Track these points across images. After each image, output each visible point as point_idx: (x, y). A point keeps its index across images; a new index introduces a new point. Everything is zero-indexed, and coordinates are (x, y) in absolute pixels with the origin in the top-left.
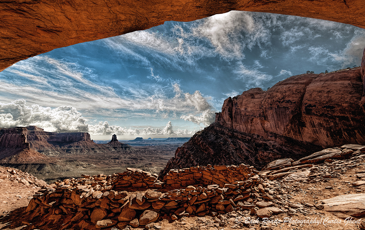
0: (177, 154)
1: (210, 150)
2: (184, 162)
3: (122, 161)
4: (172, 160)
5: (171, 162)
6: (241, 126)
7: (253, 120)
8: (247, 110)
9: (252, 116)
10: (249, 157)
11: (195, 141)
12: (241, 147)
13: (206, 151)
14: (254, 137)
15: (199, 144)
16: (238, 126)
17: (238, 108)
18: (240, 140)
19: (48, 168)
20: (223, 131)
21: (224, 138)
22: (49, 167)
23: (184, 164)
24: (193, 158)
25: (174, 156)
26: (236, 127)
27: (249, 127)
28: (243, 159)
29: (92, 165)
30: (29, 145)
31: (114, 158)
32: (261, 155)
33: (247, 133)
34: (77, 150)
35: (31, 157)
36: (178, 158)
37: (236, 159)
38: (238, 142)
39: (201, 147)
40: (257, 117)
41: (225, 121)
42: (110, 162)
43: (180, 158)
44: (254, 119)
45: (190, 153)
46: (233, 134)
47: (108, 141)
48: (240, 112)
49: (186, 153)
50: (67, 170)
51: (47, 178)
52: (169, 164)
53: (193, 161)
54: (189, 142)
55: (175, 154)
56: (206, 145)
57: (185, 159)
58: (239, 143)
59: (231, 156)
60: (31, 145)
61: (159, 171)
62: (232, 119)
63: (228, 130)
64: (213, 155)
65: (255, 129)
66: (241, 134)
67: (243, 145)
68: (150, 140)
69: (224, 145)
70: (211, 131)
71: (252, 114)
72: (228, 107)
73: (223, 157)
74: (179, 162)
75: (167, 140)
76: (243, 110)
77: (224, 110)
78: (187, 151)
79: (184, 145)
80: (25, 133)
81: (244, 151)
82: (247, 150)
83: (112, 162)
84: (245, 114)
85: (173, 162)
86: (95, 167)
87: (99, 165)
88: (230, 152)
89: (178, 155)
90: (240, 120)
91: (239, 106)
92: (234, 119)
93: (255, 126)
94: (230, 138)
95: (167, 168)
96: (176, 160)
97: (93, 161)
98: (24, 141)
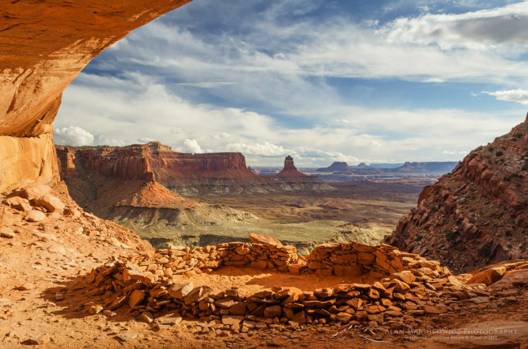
0: (422, 202)
1: (510, 194)
2: (439, 220)
3: (306, 210)
4: (410, 215)
5: (409, 220)
11: (467, 172)
13: (496, 196)
19: (183, 216)
22: (185, 215)
23: (438, 225)
24: (462, 213)
25: (415, 206)
29: (252, 215)
30: (154, 176)
31: (290, 205)
34: (225, 186)
35: (159, 197)
36: (424, 211)
39: (485, 186)
42: (284, 213)
43: (429, 210)
45: (455, 200)
47: (277, 169)
50: (212, 223)
51: (184, 233)
52: (404, 223)
53: (463, 219)
54: (452, 174)
55: (419, 202)
57: (443, 213)
60: (156, 175)
61: (383, 237)
68: (362, 167)
74: (427, 219)
75: (402, 167)
78: (446, 197)
79: (440, 180)
80: (147, 154)
83: (287, 212)
85: (414, 218)
86: (258, 221)
87: (264, 217)
89: (426, 205)
96: (421, 214)
97: (254, 208)
98: (147, 169)
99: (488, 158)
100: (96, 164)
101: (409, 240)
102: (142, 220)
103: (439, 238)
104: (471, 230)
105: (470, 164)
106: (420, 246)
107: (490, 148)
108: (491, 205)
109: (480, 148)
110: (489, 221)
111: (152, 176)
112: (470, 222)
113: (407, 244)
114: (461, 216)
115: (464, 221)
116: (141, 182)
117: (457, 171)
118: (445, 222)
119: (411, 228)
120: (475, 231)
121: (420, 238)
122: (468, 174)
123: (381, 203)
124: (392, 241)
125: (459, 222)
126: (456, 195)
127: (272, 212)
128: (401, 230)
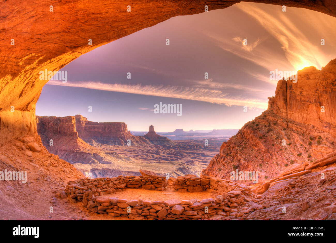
0: (222, 151)
1: (261, 146)
2: (230, 160)
3: (161, 156)
4: (216, 158)
5: (215, 160)
6: (297, 115)
7: (308, 107)
8: (302, 94)
9: (307, 101)
10: (303, 152)
11: (243, 135)
12: (296, 141)
13: (256, 146)
14: (310, 129)
15: (249, 139)
16: (293, 115)
17: (293, 92)
18: (295, 132)
20: (277, 121)
21: (278, 130)
23: (229, 163)
25: (218, 153)
26: (290, 116)
27: (305, 115)
28: (296, 156)
29: (131, 159)
31: (152, 153)
32: (314, 150)
33: (302, 123)
35: (80, 146)
36: (223, 156)
37: (288, 156)
38: (292, 134)
39: (251, 142)
40: (313, 103)
41: (279, 108)
42: (148, 157)
43: (225, 155)
44: (310, 105)
45: (237, 149)
46: (288, 125)
47: (145, 133)
48: (295, 97)
49: (232, 150)
52: (213, 162)
53: (241, 159)
54: (236, 136)
55: (220, 151)
56: (256, 139)
57: (232, 156)
58: (294, 136)
59: (283, 152)
61: (202, 171)
62: (287, 106)
63: (282, 120)
64: (265, 152)
65: (311, 119)
66: (296, 125)
67: (297, 139)
68: (192, 132)
69: (277, 138)
70: (263, 122)
71: (307, 99)
72: (282, 90)
73: (275, 154)
74: (224, 160)
75: (212, 132)
76: (298, 94)
77: (277, 93)
78: (233, 148)
79: (231, 139)
80: (74, 122)
81: (298, 146)
82: (302, 145)
83: (150, 157)
84: (301, 99)
85: (218, 160)
86: (134, 162)
87: (137, 160)
88: (283, 147)
89: (224, 152)
90: (296, 106)
91: (294, 88)
92: (289, 106)
93: (311, 114)
94: (285, 129)
95: (210, 167)
96: (221, 157)
97: (132, 154)
98: (74, 130)
99: (252, 127)
100: (49, 126)
101: (215, 171)
102: (71, 159)
103: (230, 169)
104: (244, 164)
105: (244, 130)
106: (220, 174)
107: (253, 122)
108: (254, 151)
109: (249, 122)
110: (252, 159)
111: (77, 134)
112: (244, 161)
113: (214, 173)
114: (240, 157)
115: (241, 160)
116: (71, 137)
117: (238, 134)
118: (232, 161)
119: (217, 164)
120: (246, 164)
121: (220, 170)
122: (244, 136)
123: (201, 152)
124: (206, 172)
125: (239, 160)
126: (238, 147)
127: (141, 157)
128: (211, 166)
